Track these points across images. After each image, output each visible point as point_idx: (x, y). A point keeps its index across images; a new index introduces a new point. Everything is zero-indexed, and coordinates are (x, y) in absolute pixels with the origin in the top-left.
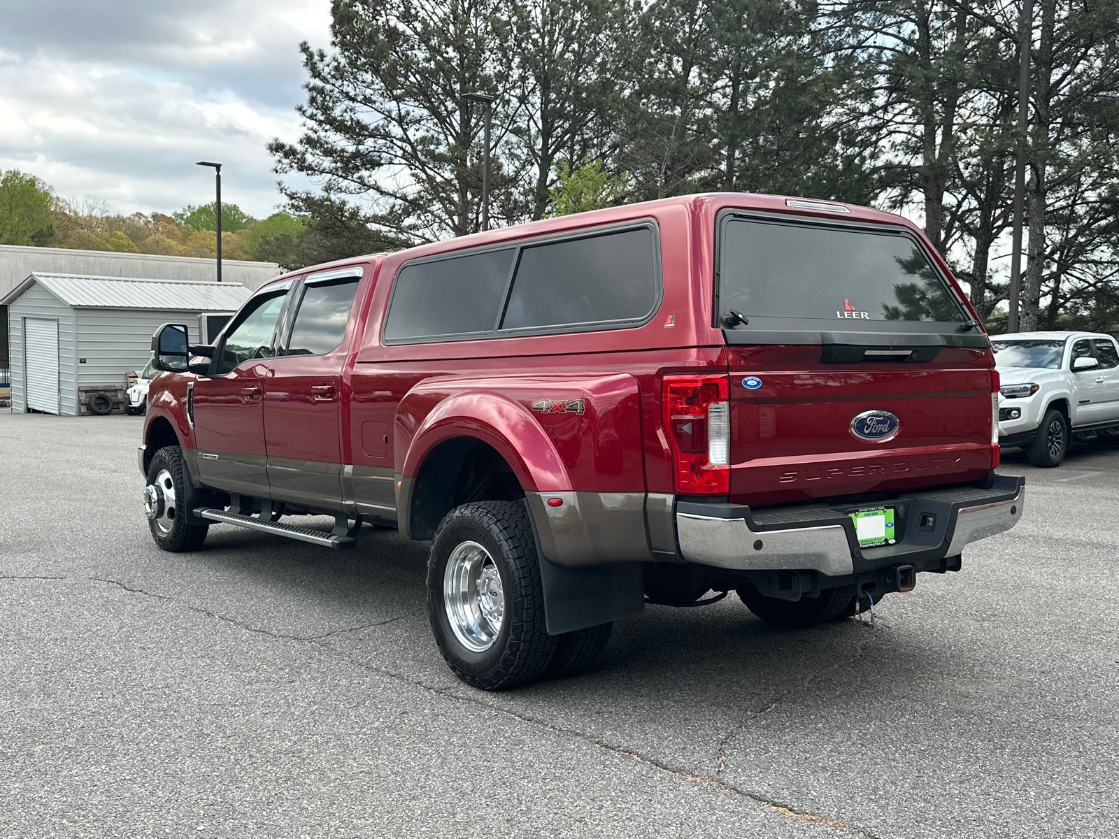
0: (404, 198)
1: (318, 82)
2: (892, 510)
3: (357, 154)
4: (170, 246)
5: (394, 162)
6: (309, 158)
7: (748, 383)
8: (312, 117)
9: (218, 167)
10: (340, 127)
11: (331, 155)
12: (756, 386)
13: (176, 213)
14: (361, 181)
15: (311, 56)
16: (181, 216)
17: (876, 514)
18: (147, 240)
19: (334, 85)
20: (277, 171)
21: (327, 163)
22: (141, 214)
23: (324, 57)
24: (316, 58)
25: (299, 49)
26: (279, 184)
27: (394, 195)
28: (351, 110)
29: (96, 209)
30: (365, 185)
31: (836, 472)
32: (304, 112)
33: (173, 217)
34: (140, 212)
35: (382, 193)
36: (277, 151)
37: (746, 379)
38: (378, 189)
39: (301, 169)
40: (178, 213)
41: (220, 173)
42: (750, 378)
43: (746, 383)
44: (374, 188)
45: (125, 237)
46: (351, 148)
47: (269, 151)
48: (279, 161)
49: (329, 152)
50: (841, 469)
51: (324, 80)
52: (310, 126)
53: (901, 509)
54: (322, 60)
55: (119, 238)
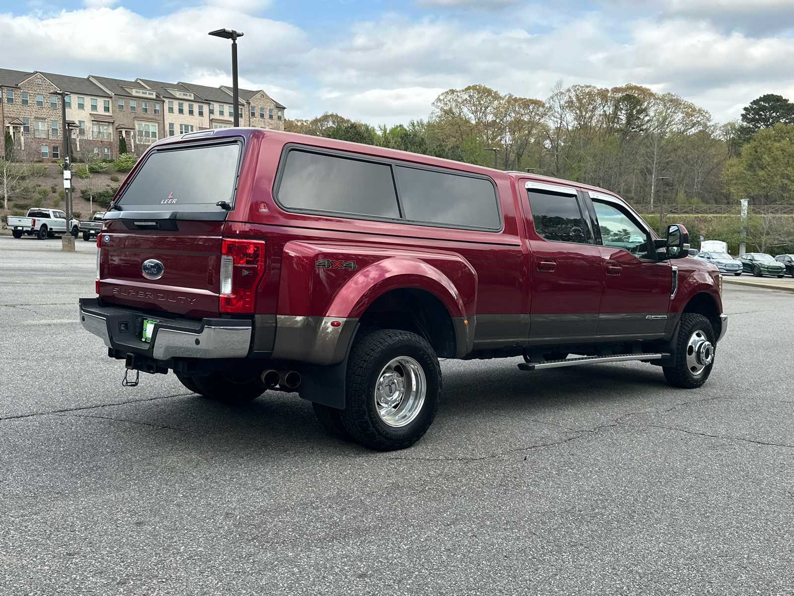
31: (132, 292)
37: (105, 237)
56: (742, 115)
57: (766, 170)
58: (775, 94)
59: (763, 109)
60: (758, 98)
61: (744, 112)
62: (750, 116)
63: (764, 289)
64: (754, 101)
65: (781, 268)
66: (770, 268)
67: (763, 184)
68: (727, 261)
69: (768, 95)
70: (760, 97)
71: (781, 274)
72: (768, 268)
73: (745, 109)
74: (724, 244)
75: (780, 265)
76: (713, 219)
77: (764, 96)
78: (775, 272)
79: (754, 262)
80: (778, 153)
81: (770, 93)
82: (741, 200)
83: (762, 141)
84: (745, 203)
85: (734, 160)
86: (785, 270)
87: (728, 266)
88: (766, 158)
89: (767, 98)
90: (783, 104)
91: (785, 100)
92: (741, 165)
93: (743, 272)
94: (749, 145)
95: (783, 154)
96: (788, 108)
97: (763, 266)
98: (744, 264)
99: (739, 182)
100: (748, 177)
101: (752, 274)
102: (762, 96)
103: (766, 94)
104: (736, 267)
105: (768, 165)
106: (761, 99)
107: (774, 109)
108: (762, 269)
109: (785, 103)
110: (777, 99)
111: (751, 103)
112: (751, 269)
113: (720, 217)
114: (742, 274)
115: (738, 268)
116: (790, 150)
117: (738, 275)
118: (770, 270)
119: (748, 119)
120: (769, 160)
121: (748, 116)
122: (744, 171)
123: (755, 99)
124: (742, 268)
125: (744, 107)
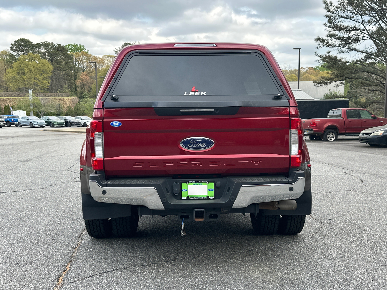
0: (366, 52)
1: (329, 14)
2: (213, 183)
3: (349, 38)
4: (310, 78)
5: (364, 39)
6: (330, 42)
7: (114, 124)
8: (329, 26)
9: (299, 49)
10: (340, 29)
11: (339, 40)
12: (118, 125)
13: (316, 66)
14: (349, 48)
15: (327, 4)
16: (318, 67)
17: (202, 184)
18: (303, 76)
19: (336, 14)
20: (318, 48)
21: (338, 42)
22: (303, 68)
23: (332, 4)
24: (329, 5)
25: (323, 2)
26: (316, 53)
27: (362, 52)
28: (340, 22)
29: (287, 68)
30: (351, 49)
31: (169, 164)
32: (326, 25)
33: (315, 68)
34: (302, 67)
35: (357, 51)
36: (318, 41)
37: (112, 122)
38: (356, 50)
39: (327, 46)
40: (317, 66)
41: (300, 51)
42: (115, 122)
43: (112, 124)
44: (354, 50)
45: (295, 76)
46: (346, 36)
47: (315, 41)
48: (319, 44)
49: (339, 38)
50: (172, 163)
51: (332, 12)
52: (328, 30)
53: (218, 183)
54: (331, 5)
55: (293, 76)
56: (10, 47)
57: (26, 75)
58: (26, 39)
59: (21, 45)
60: (18, 40)
61: (11, 46)
62: (14, 48)
63: (73, 133)
64: (16, 41)
65: (63, 123)
66: (59, 123)
67: (26, 82)
68: (38, 121)
69: (22, 38)
70: (19, 39)
71: (63, 126)
72: (57, 123)
73: (12, 44)
74: (25, 112)
75: (62, 121)
76: (7, 99)
77: (21, 39)
78: (60, 125)
79: (50, 120)
80: (31, 67)
81: (23, 38)
82: (29, 90)
83: (23, 61)
84: (31, 91)
85: (10, 70)
86: (65, 123)
87: (39, 123)
88: (26, 70)
89: (22, 40)
90: (30, 44)
91: (31, 42)
92: (14, 72)
93: (46, 125)
94: (17, 63)
95: (34, 68)
96: (33, 46)
97: (55, 122)
98: (46, 122)
99: (14, 81)
100: (18, 79)
101: (50, 126)
102: (20, 39)
103: (21, 38)
104: (43, 123)
105: (28, 73)
106: (19, 40)
107: (26, 46)
108: (54, 123)
109: (31, 43)
110: (27, 41)
111: (14, 42)
112: (50, 124)
113: (10, 98)
114: (45, 126)
115: (43, 124)
116: (37, 66)
117: (43, 127)
118: (58, 124)
119: (13, 49)
120: (28, 71)
121: (13, 48)
122: (16, 76)
123: (16, 40)
124: (45, 123)
125: (11, 44)
